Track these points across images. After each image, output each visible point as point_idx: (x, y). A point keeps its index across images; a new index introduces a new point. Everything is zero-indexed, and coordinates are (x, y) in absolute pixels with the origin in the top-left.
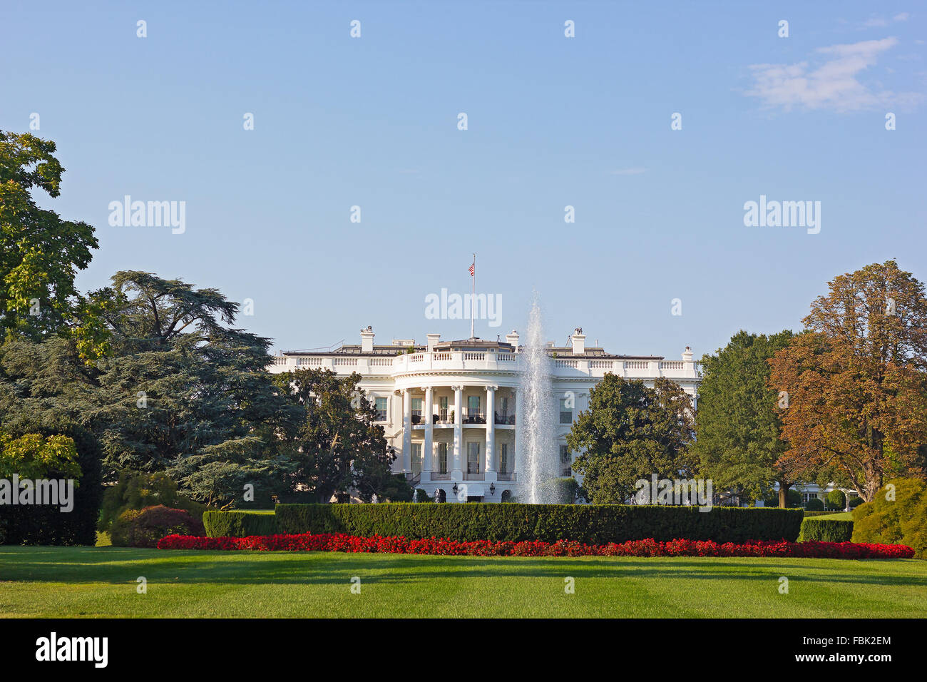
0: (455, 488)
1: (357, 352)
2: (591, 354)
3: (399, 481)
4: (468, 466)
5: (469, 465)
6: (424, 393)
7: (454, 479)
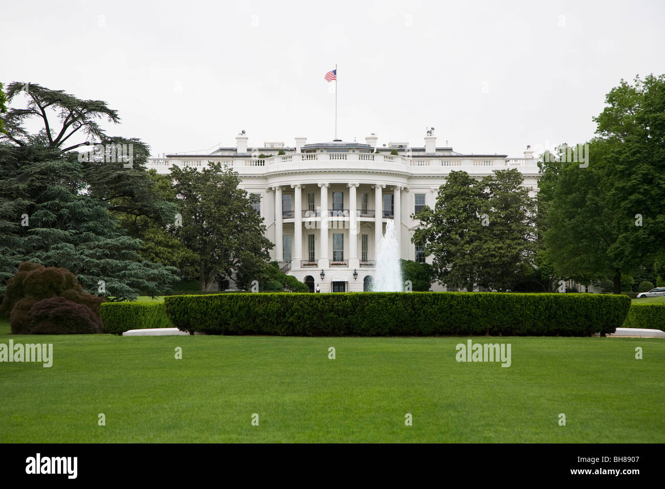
0: (322, 274)
1: (232, 154)
2: (440, 153)
3: (273, 267)
4: (334, 255)
5: (334, 253)
6: (293, 190)
7: (321, 267)
